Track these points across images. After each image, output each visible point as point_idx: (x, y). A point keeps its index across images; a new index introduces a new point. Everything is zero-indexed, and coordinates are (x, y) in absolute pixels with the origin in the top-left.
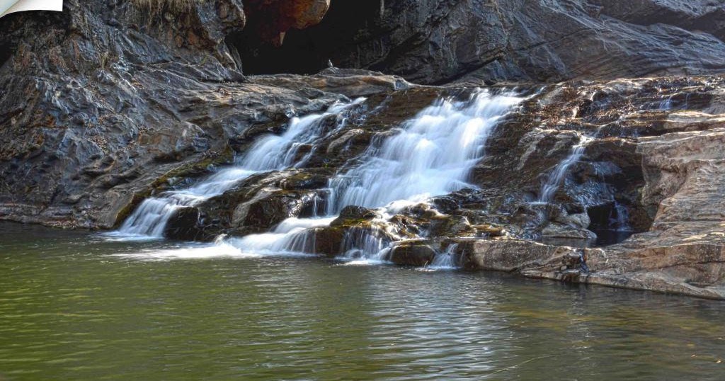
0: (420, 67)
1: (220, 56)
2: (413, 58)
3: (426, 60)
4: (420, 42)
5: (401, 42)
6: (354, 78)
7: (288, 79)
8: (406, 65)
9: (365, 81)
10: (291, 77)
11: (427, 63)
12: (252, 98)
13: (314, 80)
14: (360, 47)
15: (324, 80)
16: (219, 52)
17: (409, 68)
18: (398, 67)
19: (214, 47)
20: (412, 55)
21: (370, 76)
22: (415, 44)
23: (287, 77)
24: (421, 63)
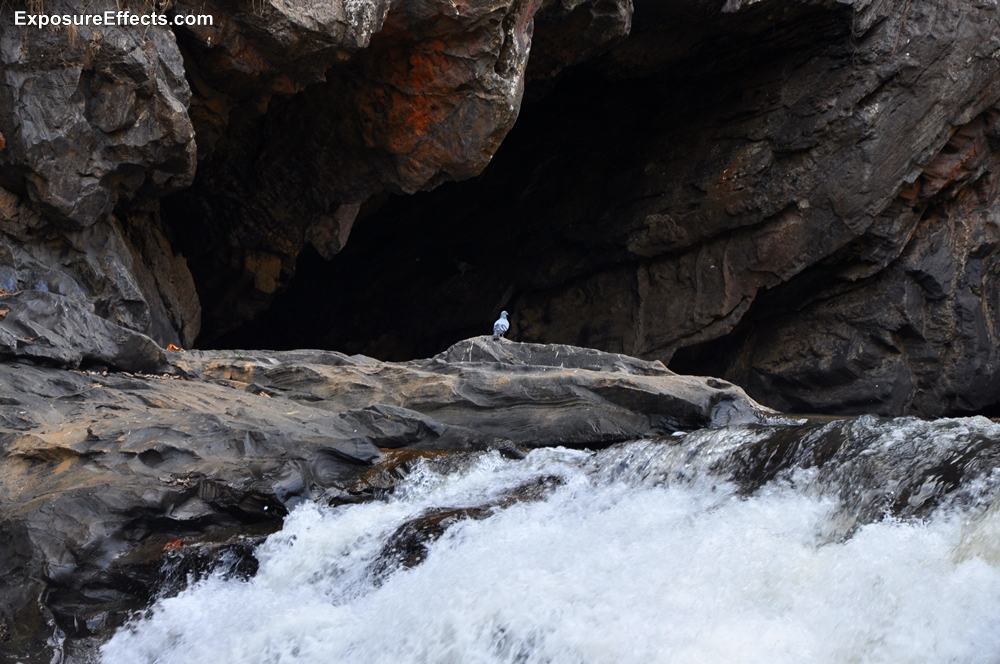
0: (866, 364)
1: (91, 274)
2: (843, 330)
3: (888, 338)
4: (872, 270)
5: (800, 267)
6: (558, 381)
7: (324, 371)
8: (817, 356)
9: (596, 391)
10: (338, 363)
11: (893, 350)
12: (166, 429)
13: (416, 377)
14: (650, 277)
15: (450, 381)
16: (90, 259)
17: (824, 365)
18: (787, 360)
19: (74, 239)
20: (839, 318)
21: (622, 371)
22: (853, 277)
23: (325, 361)
24: (873, 350)
